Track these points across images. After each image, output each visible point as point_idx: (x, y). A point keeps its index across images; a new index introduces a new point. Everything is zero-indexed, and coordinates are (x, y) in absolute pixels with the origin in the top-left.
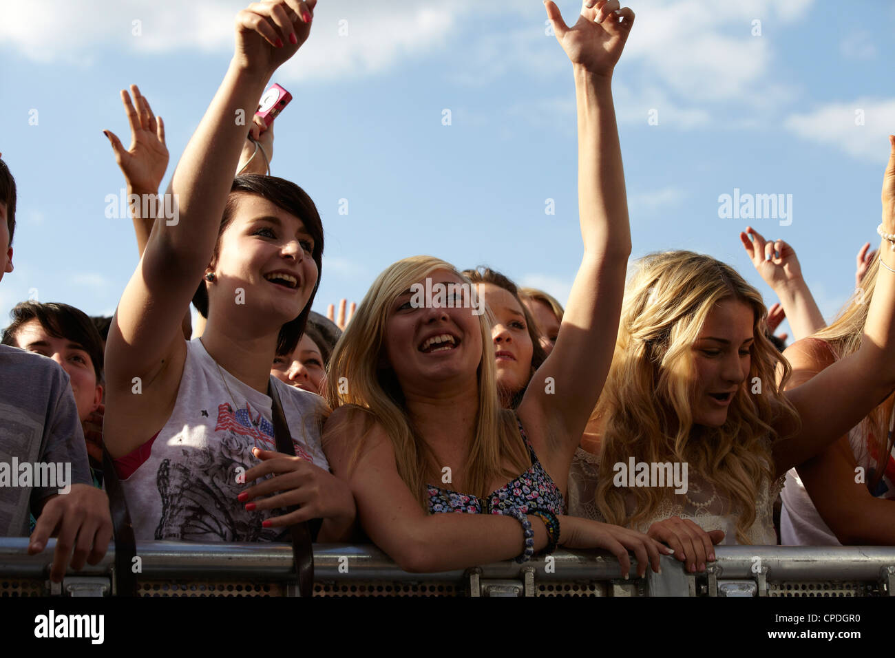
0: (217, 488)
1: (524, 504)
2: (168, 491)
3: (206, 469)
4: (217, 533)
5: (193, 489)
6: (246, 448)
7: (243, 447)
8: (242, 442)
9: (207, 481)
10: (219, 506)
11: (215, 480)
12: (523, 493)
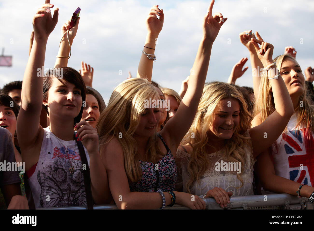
0: (54, 178)
1: (168, 165)
2: (41, 181)
3: (50, 172)
4: (57, 194)
5: (47, 180)
6: (63, 163)
7: (62, 163)
8: (61, 161)
9: (51, 176)
10: (56, 185)
11: (54, 176)
12: (167, 161)
